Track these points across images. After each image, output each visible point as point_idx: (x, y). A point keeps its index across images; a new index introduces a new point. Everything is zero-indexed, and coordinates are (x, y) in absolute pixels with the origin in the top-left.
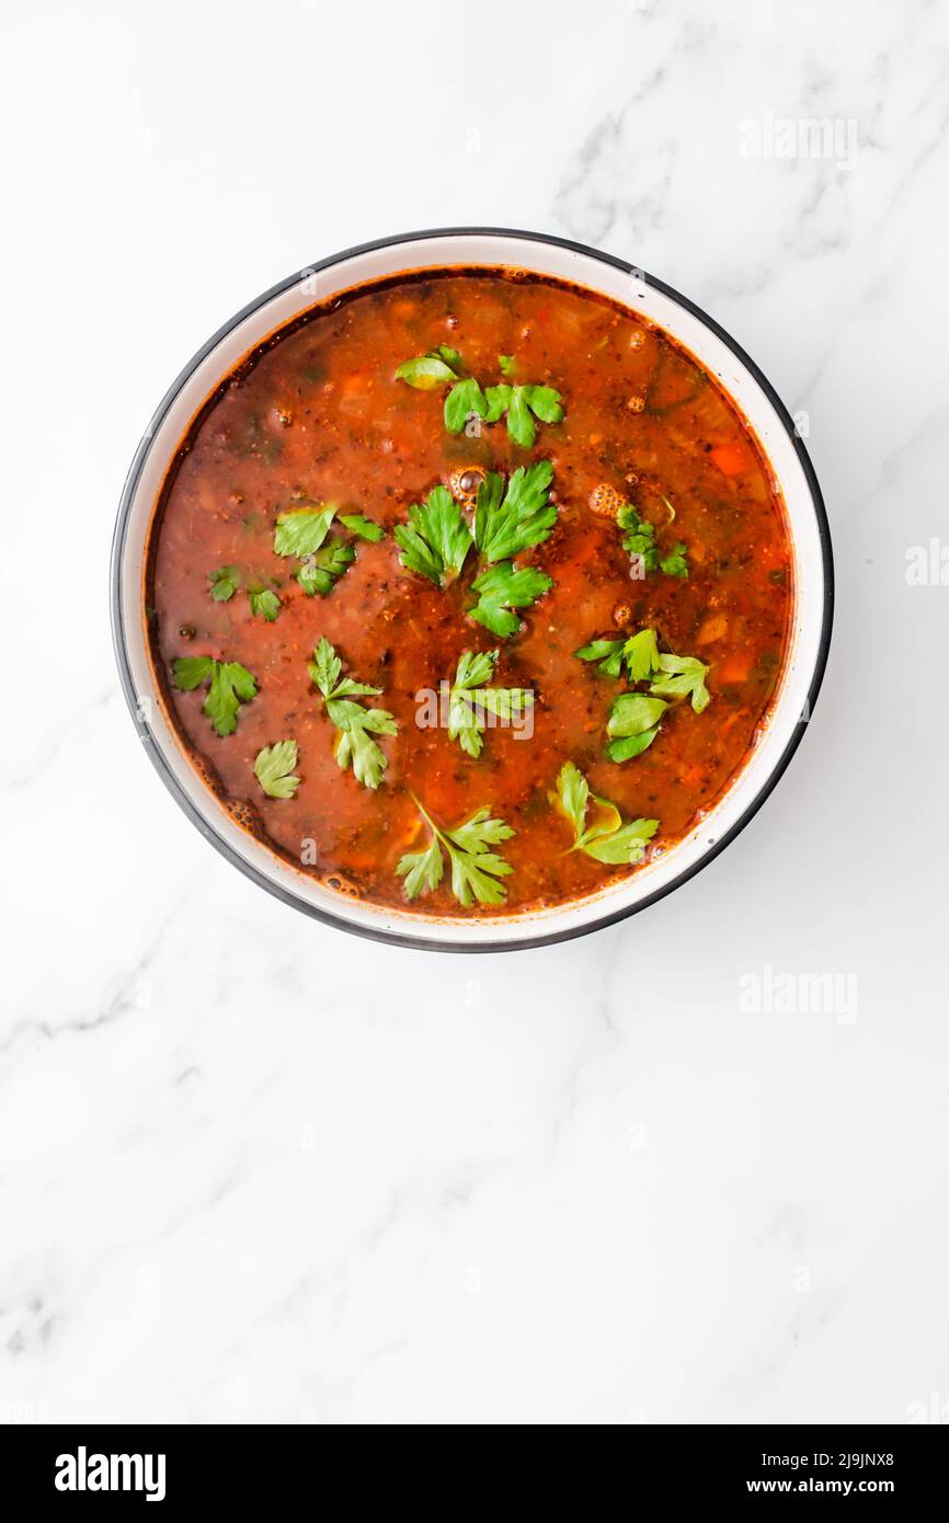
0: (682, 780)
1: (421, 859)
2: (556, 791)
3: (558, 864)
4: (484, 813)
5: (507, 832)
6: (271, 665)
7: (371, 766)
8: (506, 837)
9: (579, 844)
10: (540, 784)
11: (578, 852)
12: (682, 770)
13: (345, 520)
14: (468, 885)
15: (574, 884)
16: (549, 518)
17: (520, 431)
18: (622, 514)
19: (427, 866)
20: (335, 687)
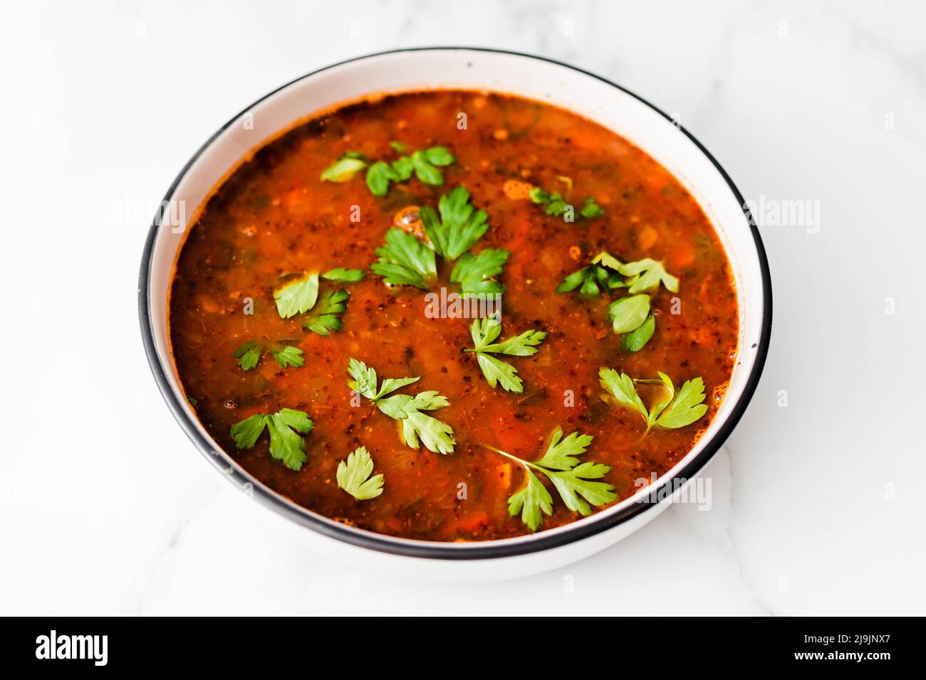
0: (698, 341)
1: (526, 495)
2: (606, 392)
3: (643, 447)
4: (558, 433)
5: (586, 440)
6: (316, 399)
7: (440, 436)
8: (588, 443)
9: (651, 421)
10: (589, 392)
11: (653, 429)
12: (692, 336)
13: (327, 276)
14: (579, 496)
15: (668, 455)
16: (482, 216)
17: (430, 177)
18: (534, 194)
19: (534, 496)
20: (378, 391)
